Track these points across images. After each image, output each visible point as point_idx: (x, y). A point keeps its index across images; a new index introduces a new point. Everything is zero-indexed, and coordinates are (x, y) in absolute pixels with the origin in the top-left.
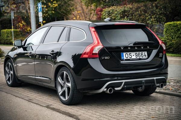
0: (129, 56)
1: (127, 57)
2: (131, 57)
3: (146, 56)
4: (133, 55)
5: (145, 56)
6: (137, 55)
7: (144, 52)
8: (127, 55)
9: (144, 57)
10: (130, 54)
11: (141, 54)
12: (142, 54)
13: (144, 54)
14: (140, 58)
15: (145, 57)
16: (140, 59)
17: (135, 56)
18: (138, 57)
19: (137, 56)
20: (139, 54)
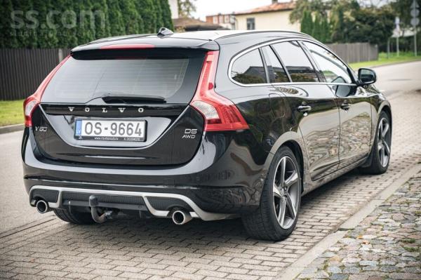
0: (94, 129)
1: (89, 130)
2: (98, 131)
3: (140, 133)
4: (106, 129)
5: (136, 133)
6: (115, 129)
7: (135, 123)
8: (89, 126)
9: (134, 135)
10: (98, 125)
11: (125, 128)
12: (130, 126)
13: (134, 128)
14: (123, 136)
15: (137, 136)
16: (121, 139)
17: (110, 130)
18: (118, 135)
19: (114, 132)
20: (122, 126)
